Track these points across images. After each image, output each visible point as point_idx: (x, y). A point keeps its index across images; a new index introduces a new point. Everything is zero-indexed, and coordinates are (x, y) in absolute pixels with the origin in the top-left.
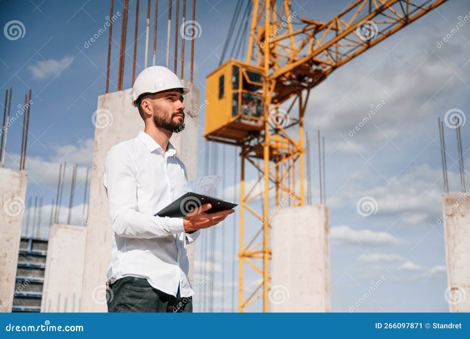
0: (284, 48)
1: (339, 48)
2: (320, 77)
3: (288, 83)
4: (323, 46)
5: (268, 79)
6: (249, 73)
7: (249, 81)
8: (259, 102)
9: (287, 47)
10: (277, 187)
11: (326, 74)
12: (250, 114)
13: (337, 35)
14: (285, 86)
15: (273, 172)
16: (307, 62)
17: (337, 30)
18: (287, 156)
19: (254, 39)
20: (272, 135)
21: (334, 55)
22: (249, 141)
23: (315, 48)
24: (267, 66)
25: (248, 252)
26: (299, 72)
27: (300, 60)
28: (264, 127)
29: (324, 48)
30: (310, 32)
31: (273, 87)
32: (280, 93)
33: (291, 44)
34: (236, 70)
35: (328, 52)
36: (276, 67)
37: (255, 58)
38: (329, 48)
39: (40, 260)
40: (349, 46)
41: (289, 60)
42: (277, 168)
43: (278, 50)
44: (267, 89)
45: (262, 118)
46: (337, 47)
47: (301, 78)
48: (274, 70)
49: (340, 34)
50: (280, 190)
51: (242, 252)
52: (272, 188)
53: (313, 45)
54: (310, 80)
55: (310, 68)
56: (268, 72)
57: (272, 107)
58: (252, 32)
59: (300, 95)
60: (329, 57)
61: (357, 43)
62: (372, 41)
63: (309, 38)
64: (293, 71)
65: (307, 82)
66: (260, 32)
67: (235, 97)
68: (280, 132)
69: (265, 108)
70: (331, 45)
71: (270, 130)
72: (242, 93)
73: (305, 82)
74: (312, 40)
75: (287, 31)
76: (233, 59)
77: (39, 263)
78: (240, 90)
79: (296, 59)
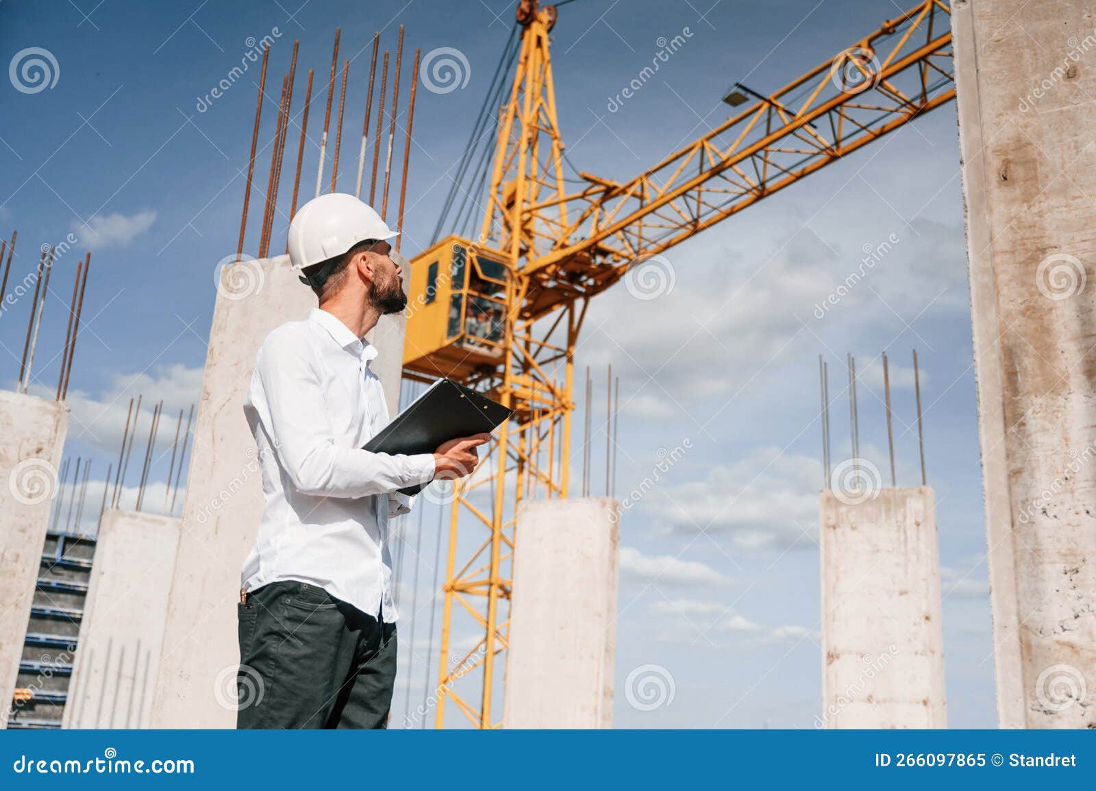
0: (548, 222)
1: (644, 229)
2: (609, 277)
3: (551, 284)
4: (616, 224)
5: (516, 275)
6: (482, 261)
7: (481, 276)
8: (498, 314)
9: (552, 221)
10: (521, 469)
11: (620, 273)
12: (480, 333)
13: (642, 207)
14: (544, 289)
15: (515, 439)
16: (587, 249)
17: (642, 198)
18: (545, 412)
19: (495, 201)
20: (518, 374)
21: (634, 240)
22: (476, 382)
23: (602, 226)
24: (515, 252)
25: (459, 583)
26: (572, 266)
27: (575, 244)
28: (502, 359)
29: (618, 226)
30: (596, 199)
31: (523, 289)
32: (536, 300)
33: (560, 216)
34: (459, 255)
35: (624, 234)
36: (531, 255)
37: (495, 237)
38: (626, 229)
39: (78, 576)
40: (661, 226)
41: (555, 243)
42: (523, 434)
43: (536, 225)
44: (514, 292)
45: (501, 342)
46: (640, 227)
47: (574, 277)
48: (528, 259)
49: (648, 205)
50: (526, 472)
51: (449, 583)
52: (512, 469)
53: (599, 221)
54: (591, 282)
55: (593, 261)
56: (516, 262)
57: (520, 325)
58: (493, 191)
59: (571, 306)
60: (626, 243)
61: (676, 223)
62: (702, 222)
63: (593, 208)
64: (561, 263)
65: (585, 284)
66: (507, 192)
67: (456, 302)
68: (532, 371)
69: (508, 324)
70: (630, 223)
71: (514, 366)
72: (469, 295)
73: (581, 284)
74: (598, 211)
75: (555, 193)
76: (456, 235)
77: (76, 582)
78: (465, 291)
79: (567, 243)
